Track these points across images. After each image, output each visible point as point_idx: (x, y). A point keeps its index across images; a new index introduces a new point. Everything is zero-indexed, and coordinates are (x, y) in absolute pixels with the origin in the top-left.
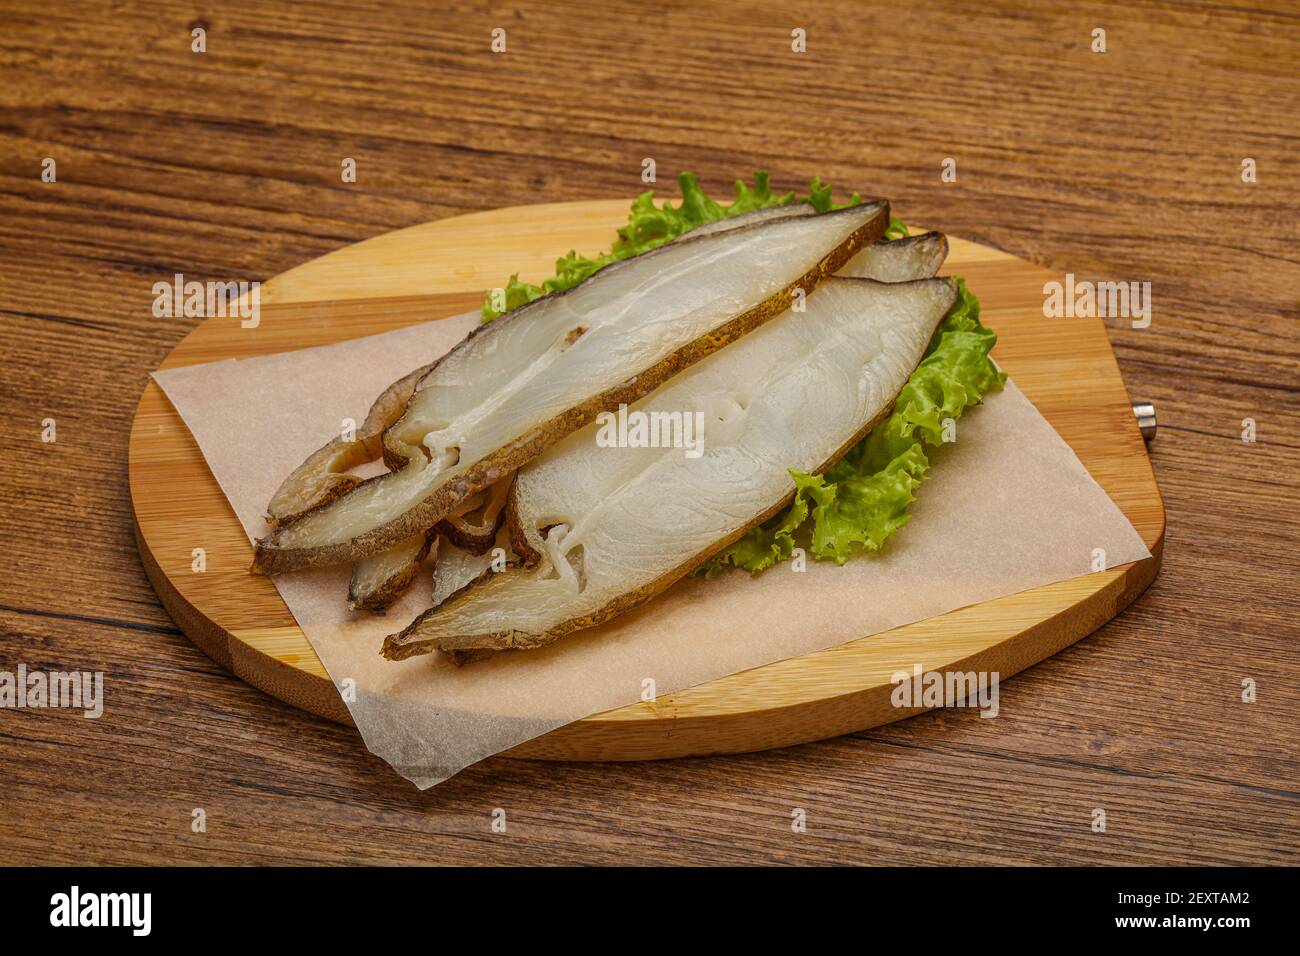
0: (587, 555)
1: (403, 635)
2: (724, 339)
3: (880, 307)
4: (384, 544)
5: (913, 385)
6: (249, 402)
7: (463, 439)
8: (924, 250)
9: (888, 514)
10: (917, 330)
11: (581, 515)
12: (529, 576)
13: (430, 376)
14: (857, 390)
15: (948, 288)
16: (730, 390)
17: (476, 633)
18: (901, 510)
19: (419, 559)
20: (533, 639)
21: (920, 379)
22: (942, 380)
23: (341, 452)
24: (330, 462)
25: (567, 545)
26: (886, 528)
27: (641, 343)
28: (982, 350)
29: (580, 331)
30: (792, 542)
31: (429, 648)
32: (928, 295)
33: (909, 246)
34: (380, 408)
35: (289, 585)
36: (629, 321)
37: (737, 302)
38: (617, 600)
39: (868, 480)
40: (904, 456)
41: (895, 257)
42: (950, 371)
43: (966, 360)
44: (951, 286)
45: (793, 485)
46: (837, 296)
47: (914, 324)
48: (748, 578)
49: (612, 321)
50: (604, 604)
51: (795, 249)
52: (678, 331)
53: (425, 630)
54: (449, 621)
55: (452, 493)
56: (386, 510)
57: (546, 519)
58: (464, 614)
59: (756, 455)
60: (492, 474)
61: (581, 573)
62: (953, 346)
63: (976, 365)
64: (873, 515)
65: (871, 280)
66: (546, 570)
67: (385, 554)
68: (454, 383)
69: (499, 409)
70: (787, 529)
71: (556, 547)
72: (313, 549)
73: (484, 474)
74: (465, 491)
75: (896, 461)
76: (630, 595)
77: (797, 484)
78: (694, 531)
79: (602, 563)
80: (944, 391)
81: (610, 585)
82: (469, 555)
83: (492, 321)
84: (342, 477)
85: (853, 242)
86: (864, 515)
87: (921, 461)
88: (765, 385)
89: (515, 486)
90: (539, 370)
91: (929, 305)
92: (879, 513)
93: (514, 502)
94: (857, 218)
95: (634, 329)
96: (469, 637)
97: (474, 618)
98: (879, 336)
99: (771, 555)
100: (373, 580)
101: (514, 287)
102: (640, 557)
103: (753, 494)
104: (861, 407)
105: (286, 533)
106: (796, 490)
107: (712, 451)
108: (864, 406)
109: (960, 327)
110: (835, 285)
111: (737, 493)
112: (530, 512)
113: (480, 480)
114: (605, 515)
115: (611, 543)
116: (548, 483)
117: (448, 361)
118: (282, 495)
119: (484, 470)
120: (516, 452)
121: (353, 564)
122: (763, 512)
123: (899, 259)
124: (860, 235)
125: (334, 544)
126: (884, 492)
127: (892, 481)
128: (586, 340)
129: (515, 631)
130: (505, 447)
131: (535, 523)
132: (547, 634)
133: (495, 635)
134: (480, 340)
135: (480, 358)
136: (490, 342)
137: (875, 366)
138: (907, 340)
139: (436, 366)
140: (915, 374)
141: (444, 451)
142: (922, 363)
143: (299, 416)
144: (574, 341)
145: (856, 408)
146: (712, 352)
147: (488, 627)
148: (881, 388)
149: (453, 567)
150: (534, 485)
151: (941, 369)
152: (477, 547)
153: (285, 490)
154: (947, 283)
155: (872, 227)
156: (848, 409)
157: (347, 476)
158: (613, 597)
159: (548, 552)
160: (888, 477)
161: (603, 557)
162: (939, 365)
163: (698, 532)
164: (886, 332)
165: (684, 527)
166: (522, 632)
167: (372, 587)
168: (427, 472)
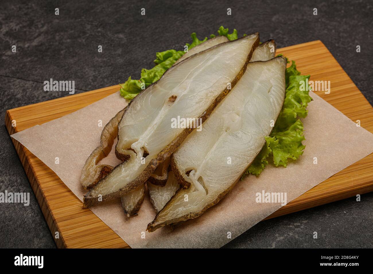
0: (205, 179)
1: (153, 222)
2: (227, 92)
3: (266, 70)
4: (132, 189)
5: (290, 97)
6: (53, 141)
7: (146, 144)
8: (270, 46)
9: (297, 146)
10: (280, 76)
11: (199, 166)
12: (188, 192)
13: (121, 122)
14: (271, 102)
15: (283, 60)
16: (233, 110)
17: (179, 216)
18: (300, 144)
19: (144, 193)
20: (197, 215)
21: (291, 95)
22: (299, 95)
23: (97, 156)
24: (95, 161)
25: (196, 177)
26: (298, 151)
27: (201, 98)
29: (173, 98)
30: (267, 162)
31: (163, 225)
32: (278, 63)
33: (265, 46)
34: (104, 137)
35: (97, 210)
36: (192, 91)
37: (228, 78)
38: (220, 195)
39: (282, 133)
40: (295, 124)
41: (261, 51)
44: (284, 59)
45: (264, 141)
46: (252, 69)
47: (279, 75)
48: (255, 177)
49: (185, 92)
50: (217, 197)
51: (236, 54)
52: (211, 92)
53: (160, 219)
54: (168, 214)
55: (152, 165)
56: (129, 176)
57: (186, 169)
58: (171, 210)
59: (248, 132)
60: (165, 156)
61: (204, 187)
62: (297, 81)
64: (291, 147)
65: (261, 61)
66: (193, 189)
69: (155, 131)
70: (264, 158)
71: (193, 178)
72: (106, 196)
73: (163, 157)
74: (156, 164)
75: (292, 126)
76: (224, 192)
77: (266, 141)
78: (238, 165)
79: (211, 182)
80: (301, 98)
81: (217, 190)
82: (160, 187)
83: (135, 98)
84: (102, 166)
85: (253, 49)
86: (286, 147)
87: (301, 125)
88: (244, 106)
89: (173, 159)
90: (163, 114)
91: (280, 66)
92: (293, 146)
93: (175, 165)
94: (251, 40)
95: (196, 94)
96: (176, 218)
97: (175, 211)
98: (269, 80)
99: (261, 168)
100: (131, 204)
101: (130, 82)
102: (223, 177)
103: (253, 147)
104: (274, 108)
105: (93, 191)
106: (266, 143)
107: (234, 134)
108: (275, 108)
109: (295, 73)
110: (250, 65)
111: (248, 148)
112: (182, 168)
113: (161, 159)
114: (207, 164)
115: (212, 174)
116: (184, 156)
117: (125, 115)
118: (83, 177)
119: (162, 155)
120: (172, 147)
121: (120, 198)
122: (258, 153)
123: (263, 52)
124: (254, 46)
125: (114, 193)
126: (292, 138)
127: (294, 134)
128: (179, 101)
129: (191, 213)
130: (168, 146)
131: (184, 171)
132: (201, 212)
133: (185, 216)
134: (133, 106)
135: (136, 112)
136: (137, 106)
137: (273, 92)
138: (279, 81)
139: (122, 118)
140: (287, 93)
141: (140, 150)
142: (288, 89)
143: (72, 144)
144: (173, 101)
145: (273, 109)
146: (224, 97)
147: (182, 214)
148: (278, 101)
149: (156, 193)
150: (180, 158)
151: (297, 90)
152: (163, 184)
153: (84, 175)
154: (282, 58)
155: (256, 42)
156: (271, 110)
157: (103, 165)
158: (219, 194)
159: (192, 182)
160: (291, 133)
161: (210, 179)
162: (296, 89)
163: (240, 165)
164: (271, 79)
165: (235, 164)
166: (193, 213)
167: (132, 206)
168: (138, 159)
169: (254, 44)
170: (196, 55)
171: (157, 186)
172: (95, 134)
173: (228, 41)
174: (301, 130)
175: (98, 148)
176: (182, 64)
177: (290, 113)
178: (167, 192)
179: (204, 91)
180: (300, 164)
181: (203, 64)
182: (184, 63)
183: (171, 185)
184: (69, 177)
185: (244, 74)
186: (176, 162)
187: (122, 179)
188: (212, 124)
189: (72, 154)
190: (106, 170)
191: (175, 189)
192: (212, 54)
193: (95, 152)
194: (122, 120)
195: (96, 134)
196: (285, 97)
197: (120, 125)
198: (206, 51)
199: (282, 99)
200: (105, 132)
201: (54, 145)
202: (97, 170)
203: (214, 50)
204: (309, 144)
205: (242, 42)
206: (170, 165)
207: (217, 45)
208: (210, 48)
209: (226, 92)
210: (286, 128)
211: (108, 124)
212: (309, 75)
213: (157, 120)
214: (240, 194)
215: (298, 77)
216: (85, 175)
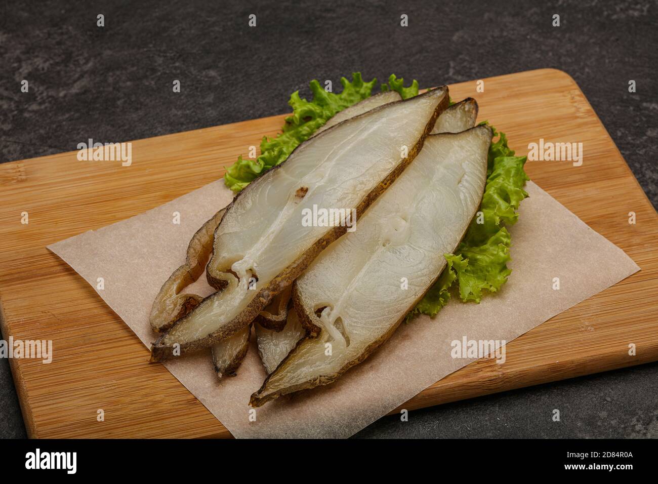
0: (346, 322)
1: (260, 392)
2: (388, 184)
3: (457, 148)
4: (227, 334)
5: (491, 191)
6: (113, 257)
7: (255, 265)
8: (466, 109)
9: (498, 270)
10: (479, 158)
11: (337, 300)
12: (317, 342)
13: (220, 228)
14: (460, 200)
15: (487, 131)
16: (397, 212)
17: (300, 382)
18: (503, 267)
19: (248, 340)
20: (331, 379)
21: (493, 188)
22: (507, 188)
23: (179, 281)
24: (175, 287)
25: (332, 319)
26: (499, 278)
27: (345, 194)
28: (521, 166)
29: (304, 191)
30: (449, 294)
31: (275, 396)
32: (478, 136)
33: (458, 108)
34: (192, 250)
36: (332, 181)
38: (369, 346)
39: (477, 249)
40: (498, 235)
41: (453, 116)
42: (509, 181)
43: (515, 173)
44: (488, 129)
45: (444, 263)
46: (434, 146)
47: (477, 155)
48: (429, 318)
49: (322, 183)
50: (363, 351)
51: (407, 123)
52: (362, 183)
53: (271, 386)
54: (283, 378)
55: (261, 299)
56: (224, 314)
57: (317, 305)
58: (290, 372)
59: (420, 248)
60: (284, 284)
61: (343, 334)
63: (521, 175)
64: (489, 272)
65: (449, 133)
66: (325, 336)
67: (228, 340)
68: (236, 229)
69: (271, 243)
70: (444, 288)
71: (327, 320)
72: (187, 344)
73: (278, 285)
74: (268, 296)
75: (493, 238)
76: (376, 342)
77: (447, 261)
78: (400, 299)
79: (354, 326)
80: (509, 193)
81: (363, 339)
82: (274, 332)
83: (244, 189)
84: (186, 296)
85: (436, 113)
86: (482, 272)
87: (507, 237)
88: (415, 206)
89: (296, 290)
90: (286, 216)
91: (481, 142)
92: (492, 270)
93: (299, 299)
94: (434, 99)
95: (337, 185)
96: (297, 385)
97: (296, 373)
98: (461, 165)
99: (439, 304)
100: (227, 357)
101: (241, 164)
102: (375, 319)
103: (425, 271)
104: (465, 209)
105: (167, 336)
106: (447, 265)
107: (396, 250)
108: (467, 209)
109: (504, 153)
110: (431, 140)
111: (417, 272)
112: (309, 303)
113: (276, 289)
114: (349, 297)
115: (357, 314)
116: (314, 284)
117: (227, 217)
118: (155, 313)
119: (277, 283)
120: (294, 270)
121: (210, 348)
122: (433, 281)
123: (455, 117)
124: (439, 108)
125: (199, 339)
126: (491, 257)
127: (495, 250)
128: (311, 196)
129: (320, 376)
130: (287, 268)
131: (313, 309)
132: (337, 374)
133: (311, 381)
134: (241, 202)
135: (244, 212)
136: (247, 202)
137: (465, 183)
138: (477, 165)
139: (221, 221)
140: (487, 186)
141: (245, 273)
142: (490, 178)
143: (143, 261)
144: (303, 197)
145: (463, 210)
146: (383, 192)
147: (306, 377)
148: (472, 197)
149: (268, 341)
150: (307, 287)
151: (503, 181)
152: (279, 327)
153: (155, 310)
154: (485, 128)
155: (443, 103)
156: (459, 212)
157: (187, 294)
158: (367, 345)
159: (325, 326)
160: (491, 248)
161: (354, 322)
162: (502, 179)
163: (402, 299)
164: (464, 162)
165: (394, 297)
166: (324, 376)
167: (227, 361)
168: (240, 287)
169: (438, 106)
170: (346, 121)
171: (270, 331)
172: (180, 246)
173: (400, 99)
174: (507, 244)
175: (182, 267)
176: (323, 136)
177: (489, 218)
178: (285, 340)
179: (351, 181)
180: (502, 297)
181: (354, 136)
182: (326, 134)
183: (293, 330)
184: (134, 314)
185: (418, 154)
186: (301, 294)
187: (213, 318)
188: (362, 233)
189: (142, 277)
190: (193, 302)
191: (298, 335)
192: (371, 120)
193: (177, 273)
194: (221, 225)
195: (182, 245)
196: (485, 191)
197: (217, 232)
198: (363, 116)
199: (480, 195)
200: (194, 243)
201: (114, 263)
202: (177, 302)
203: (375, 114)
204: (521, 265)
205: (419, 103)
206: (291, 299)
207: (380, 107)
208: (369, 112)
209: (386, 184)
210: (483, 241)
211: (200, 229)
212: (525, 157)
213: (275, 227)
214: (402, 344)
215: (507, 159)
216: (158, 310)
